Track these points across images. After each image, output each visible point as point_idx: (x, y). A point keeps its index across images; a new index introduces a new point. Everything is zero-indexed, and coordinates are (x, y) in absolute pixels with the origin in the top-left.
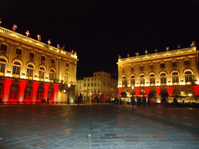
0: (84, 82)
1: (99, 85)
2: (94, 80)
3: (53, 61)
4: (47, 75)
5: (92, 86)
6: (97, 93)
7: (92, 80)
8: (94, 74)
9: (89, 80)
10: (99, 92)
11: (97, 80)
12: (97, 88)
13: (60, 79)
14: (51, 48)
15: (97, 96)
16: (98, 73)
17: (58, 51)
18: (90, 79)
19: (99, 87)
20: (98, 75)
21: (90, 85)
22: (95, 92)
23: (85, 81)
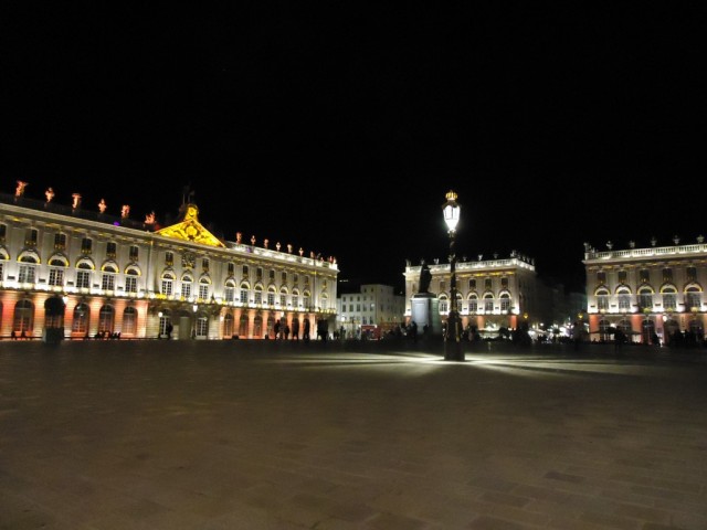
0: (343, 303)
1: (371, 309)
2: (362, 299)
3: (307, 280)
4: (301, 302)
5: (358, 310)
6: (368, 324)
7: (359, 299)
8: (363, 287)
9: (351, 299)
10: (371, 322)
11: (368, 299)
12: (368, 314)
13: (316, 305)
14: (304, 261)
15: (368, 331)
16: (369, 287)
17: (312, 264)
18: (355, 296)
19: (373, 313)
20: (369, 291)
21: (355, 308)
22: (364, 322)
23: (344, 300)
